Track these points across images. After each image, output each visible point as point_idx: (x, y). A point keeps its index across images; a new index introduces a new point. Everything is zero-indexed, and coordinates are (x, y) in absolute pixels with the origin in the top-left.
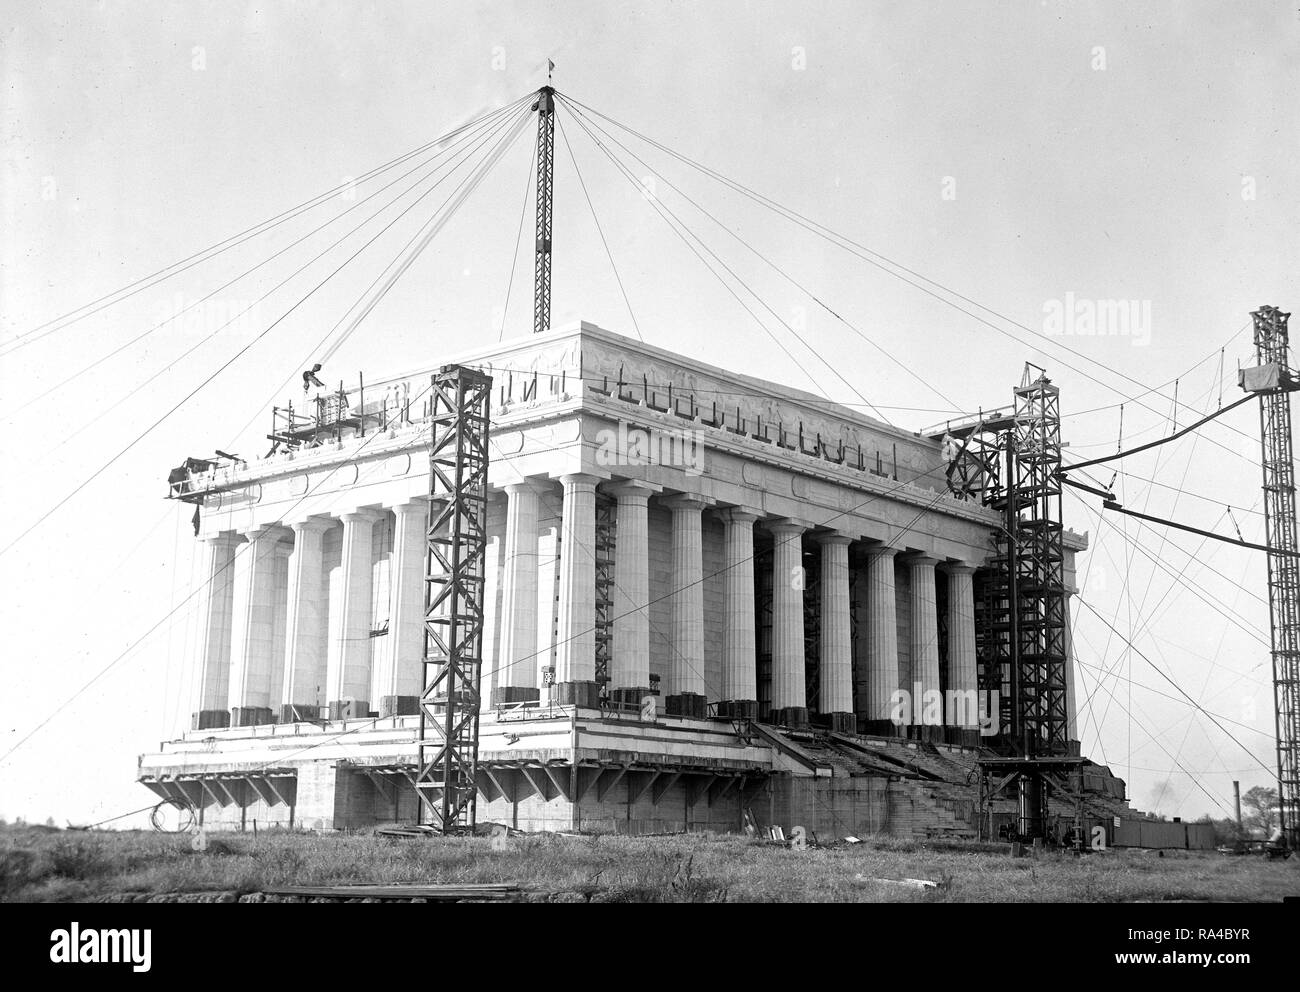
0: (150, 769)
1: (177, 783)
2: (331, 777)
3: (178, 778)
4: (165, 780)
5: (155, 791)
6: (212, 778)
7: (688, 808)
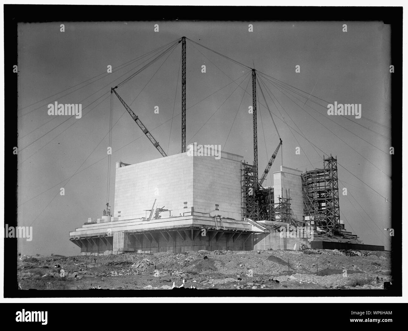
0: (72, 236)
1: (80, 240)
2: (123, 236)
3: (80, 238)
4: (76, 239)
5: (74, 243)
6: (89, 238)
7: (227, 242)
